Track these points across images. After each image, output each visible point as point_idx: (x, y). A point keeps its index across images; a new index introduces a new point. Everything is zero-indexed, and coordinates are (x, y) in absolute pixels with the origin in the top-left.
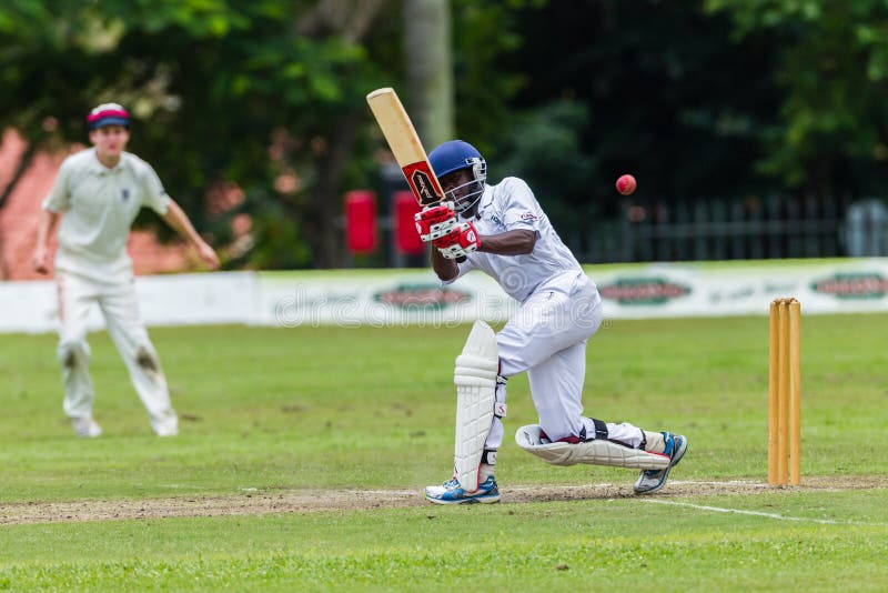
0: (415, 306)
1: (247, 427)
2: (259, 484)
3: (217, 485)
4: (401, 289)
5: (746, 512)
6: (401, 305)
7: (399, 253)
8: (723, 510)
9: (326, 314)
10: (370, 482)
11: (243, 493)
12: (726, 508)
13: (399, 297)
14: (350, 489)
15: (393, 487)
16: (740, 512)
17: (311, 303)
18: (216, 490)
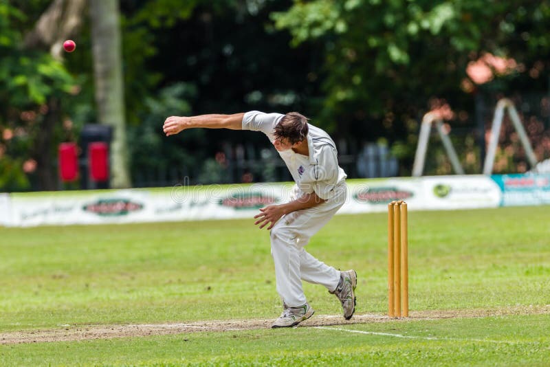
0: (108, 213)
1: (36, 289)
2: (69, 322)
3: (44, 323)
4: (100, 203)
5: (380, 334)
6: (100, 213)
7: (92, 180)
8: (365, 333)
9: (53, 219)
10: (138, 319)
11: (62, 328)
12: (367, 331)
13: (98, 208)
14: (128, 324)
15: (154, 323)
16: (376, 333)
17: (45, 212)
18: (45, 326)
